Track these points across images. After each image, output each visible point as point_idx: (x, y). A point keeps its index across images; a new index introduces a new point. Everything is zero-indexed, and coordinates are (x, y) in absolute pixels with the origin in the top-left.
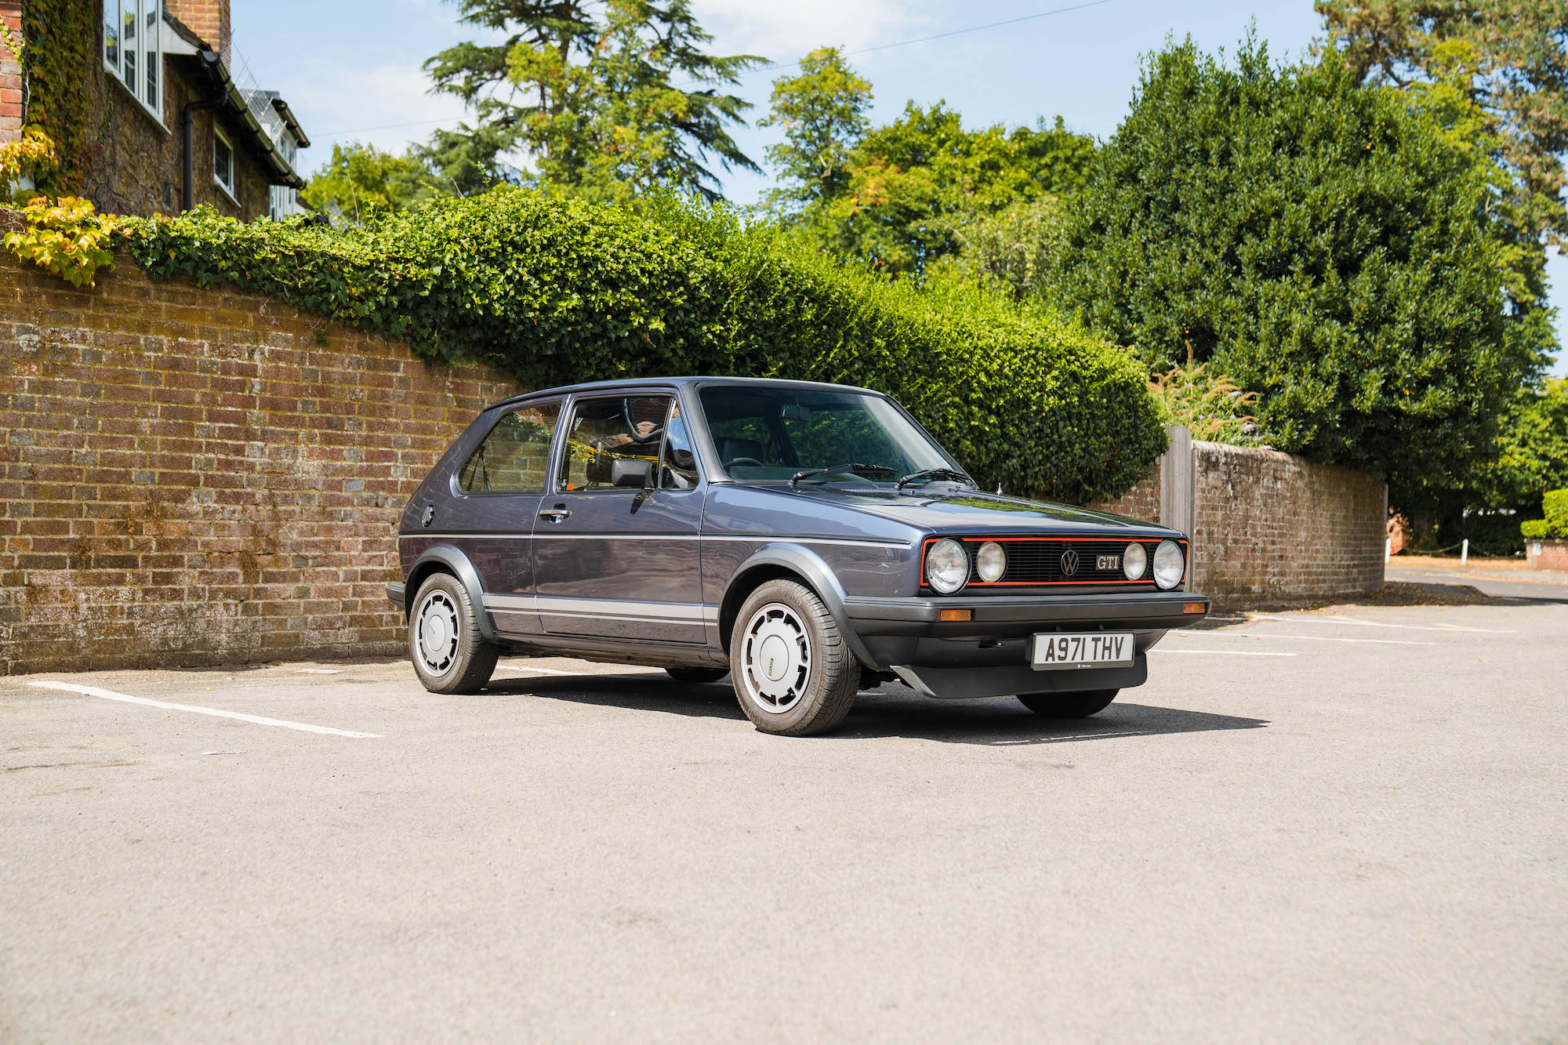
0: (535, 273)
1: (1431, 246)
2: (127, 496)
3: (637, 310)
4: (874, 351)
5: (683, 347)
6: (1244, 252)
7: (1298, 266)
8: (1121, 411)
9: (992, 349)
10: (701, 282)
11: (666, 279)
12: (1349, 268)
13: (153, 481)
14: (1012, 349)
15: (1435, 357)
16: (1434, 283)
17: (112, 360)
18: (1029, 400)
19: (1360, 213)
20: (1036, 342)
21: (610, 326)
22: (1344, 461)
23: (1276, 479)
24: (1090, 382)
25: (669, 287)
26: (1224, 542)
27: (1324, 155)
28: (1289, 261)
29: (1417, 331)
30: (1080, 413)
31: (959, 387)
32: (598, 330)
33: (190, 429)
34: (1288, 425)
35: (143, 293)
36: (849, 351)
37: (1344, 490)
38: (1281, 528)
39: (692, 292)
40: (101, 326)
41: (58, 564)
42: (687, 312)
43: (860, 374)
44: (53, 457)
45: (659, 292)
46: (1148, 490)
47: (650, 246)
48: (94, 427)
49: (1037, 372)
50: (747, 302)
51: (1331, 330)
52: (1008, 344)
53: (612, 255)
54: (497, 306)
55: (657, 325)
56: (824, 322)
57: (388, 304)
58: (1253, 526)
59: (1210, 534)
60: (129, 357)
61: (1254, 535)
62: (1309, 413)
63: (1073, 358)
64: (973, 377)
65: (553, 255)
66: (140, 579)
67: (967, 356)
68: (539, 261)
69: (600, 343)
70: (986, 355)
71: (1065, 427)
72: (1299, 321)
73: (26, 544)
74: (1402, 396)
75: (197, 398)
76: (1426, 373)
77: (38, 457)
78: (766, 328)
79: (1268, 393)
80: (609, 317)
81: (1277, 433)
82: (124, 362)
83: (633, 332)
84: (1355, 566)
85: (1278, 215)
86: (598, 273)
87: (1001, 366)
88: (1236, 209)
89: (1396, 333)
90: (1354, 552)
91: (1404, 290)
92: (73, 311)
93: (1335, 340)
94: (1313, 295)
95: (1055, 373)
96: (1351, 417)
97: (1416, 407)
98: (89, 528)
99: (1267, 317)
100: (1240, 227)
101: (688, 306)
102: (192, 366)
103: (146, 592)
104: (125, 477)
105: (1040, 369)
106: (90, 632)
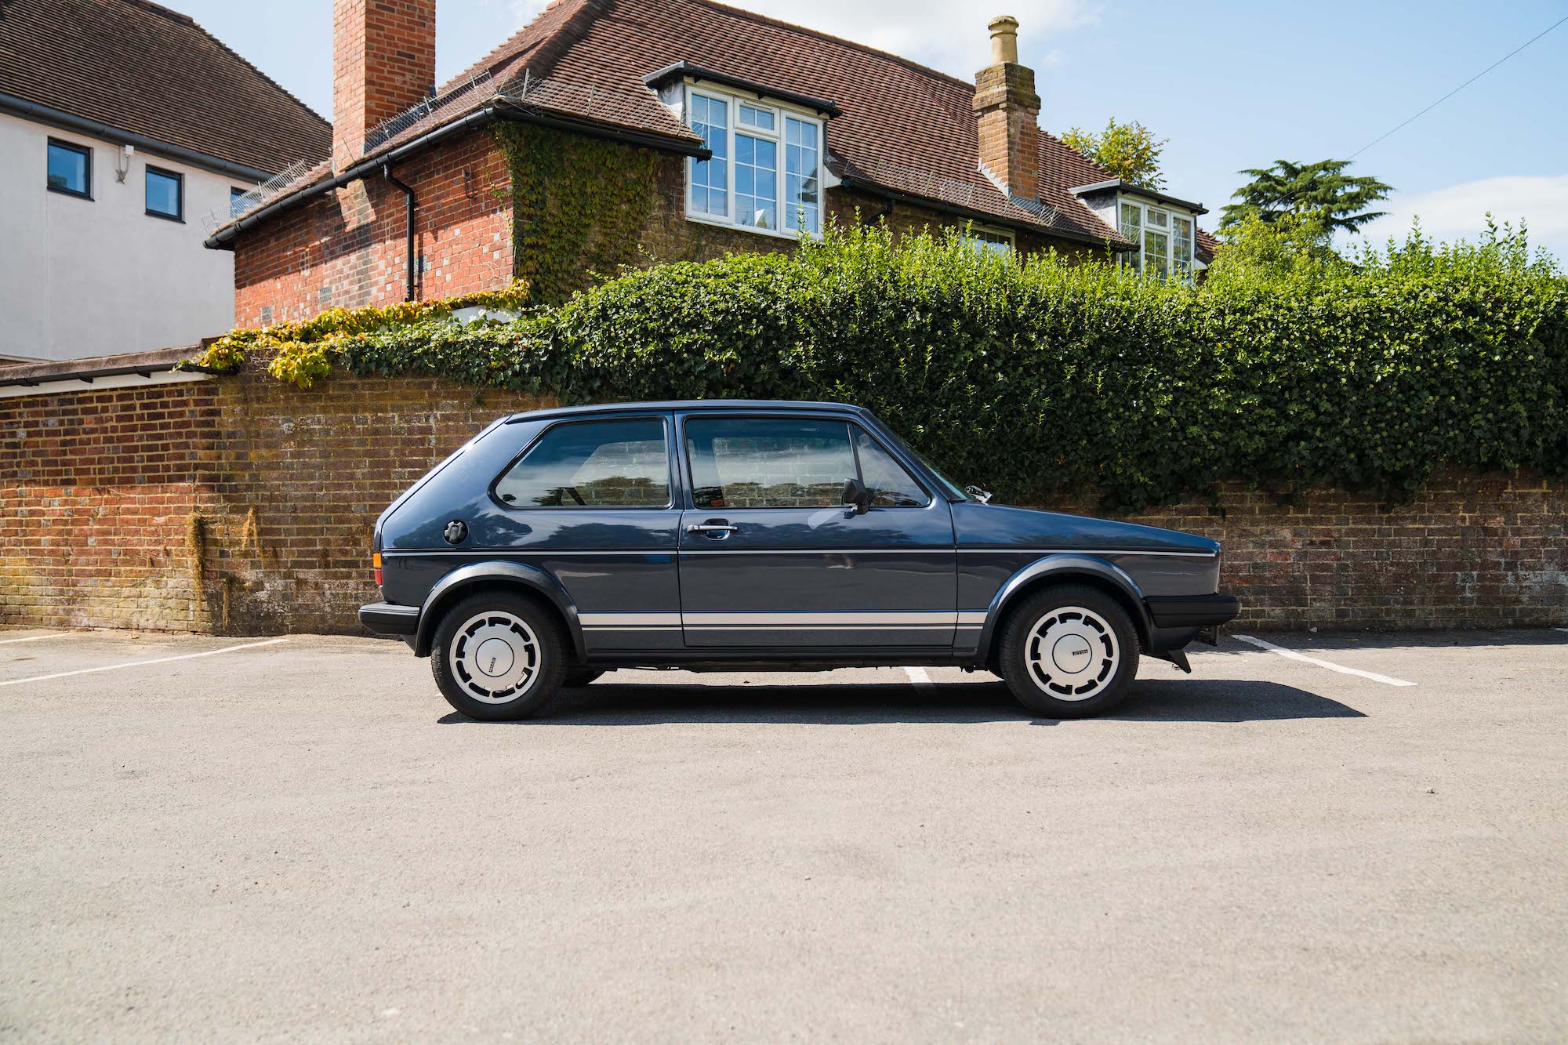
2: (349, 521)
13: (366, 511)
17: (336, 433)
33: (388, 475)
35: (354, 387)
40: (329, 412)
41: (311, 565)
44: (305, 498)
48: (328, 477)
57: (522, 370)
60: (347, 430)
66: (361, 575)
73: (293, 553)
75: (392, 453)
77: (297, 498)
82: (343, 434)
92: (312, 405)
98: (328, 542)
102: (387, 431)
103: (365, 584)
104: (348, 509)
106: (333, 609)
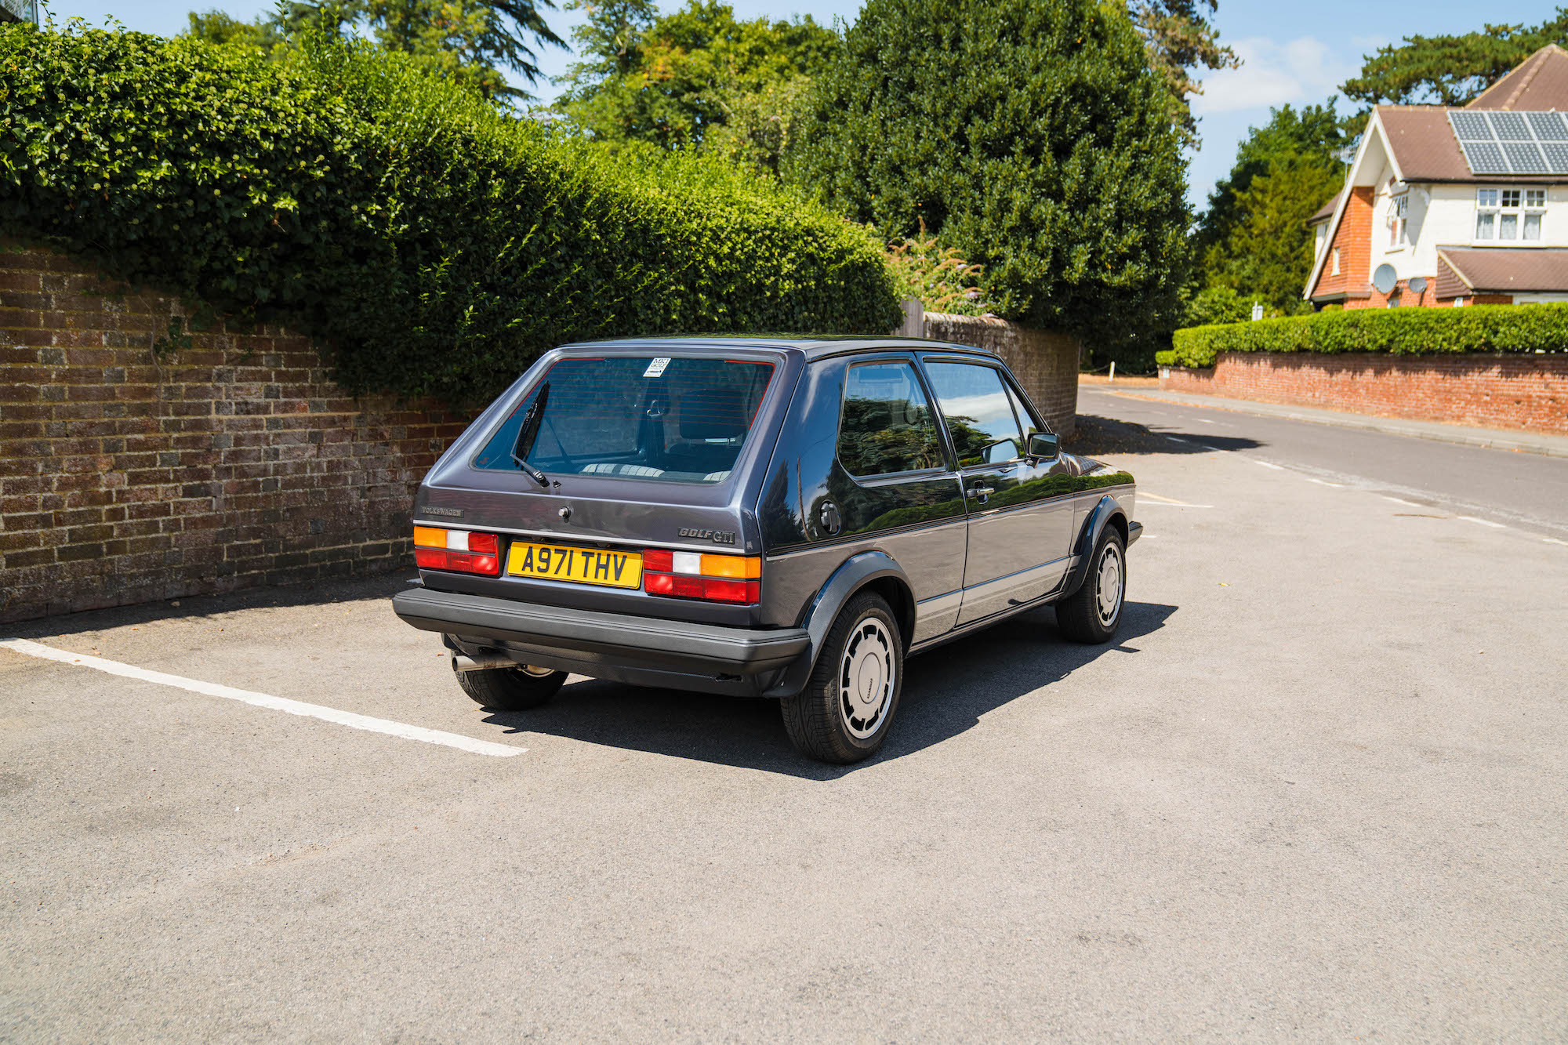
0: (105, 129)
1: (1131, 134)
3: (259, 185)
4: (581, 234)
5: (329, 230)
6: (972, 133)
8: (858, 292)
9: (723, 229)
10: (351, 150)
11: (300, 144)
12: (1062, 151)
14: (746, 230)
15: (1133, 236)
16: (1132, 170)
18: (763, 285)
19: (1073, 101)
20: (772, 221)
21: (220, 204)
22: (1053, 326)
23: (996, 344)
24: (828, 264)
25: (304, 155)
27: (1042, 45)
28: (1012, 142)
29: (1119, 212)
30: (817, 297)
31: (685, 274)
32: (204, 208)
34: (1007, 294)
36: (550, 236)
37: (1049, 350)
39: (338, 163)
42: (331, 188)
43: (565, 261)
45: (290, 161)
47: (280, 102)
49: (772, 255)
50: (411, 175)
51: (1046, 208)
52: (741, 223)
53: (220, 111)
54: (42, 173)
55: (286, 203)
56: (518, 200)
62: (1026, 283)
63: (810, 239)
64: (700, 262)
65: (131, 109)
67: (694, 238)
68: (108, 117)
69: (209, 225)
70: (715, 238)
71: (801, 312)
72: (1019, 199)
74: (1105, 270)
76: (1125, 250)
78: (440, 208)
79: (991, 264)
80: (217, 192)
81: (997, 301)
83: (255, 212)
84: (1056, 416)
85: (1002, 99)
86: (199, 135)
87: (733, 249)
88: (965, 92)
89: (1101, 212)
90: (1056, 404)
91: (1108, 174)
93: (1049, 217)
94: (1032, 175)
95: (792, 255)
96: (1061, 286)
97: (1117, 280)
99: (991, 194)
100: (969, 109)
101: (333, 179)
105: (776, 252)
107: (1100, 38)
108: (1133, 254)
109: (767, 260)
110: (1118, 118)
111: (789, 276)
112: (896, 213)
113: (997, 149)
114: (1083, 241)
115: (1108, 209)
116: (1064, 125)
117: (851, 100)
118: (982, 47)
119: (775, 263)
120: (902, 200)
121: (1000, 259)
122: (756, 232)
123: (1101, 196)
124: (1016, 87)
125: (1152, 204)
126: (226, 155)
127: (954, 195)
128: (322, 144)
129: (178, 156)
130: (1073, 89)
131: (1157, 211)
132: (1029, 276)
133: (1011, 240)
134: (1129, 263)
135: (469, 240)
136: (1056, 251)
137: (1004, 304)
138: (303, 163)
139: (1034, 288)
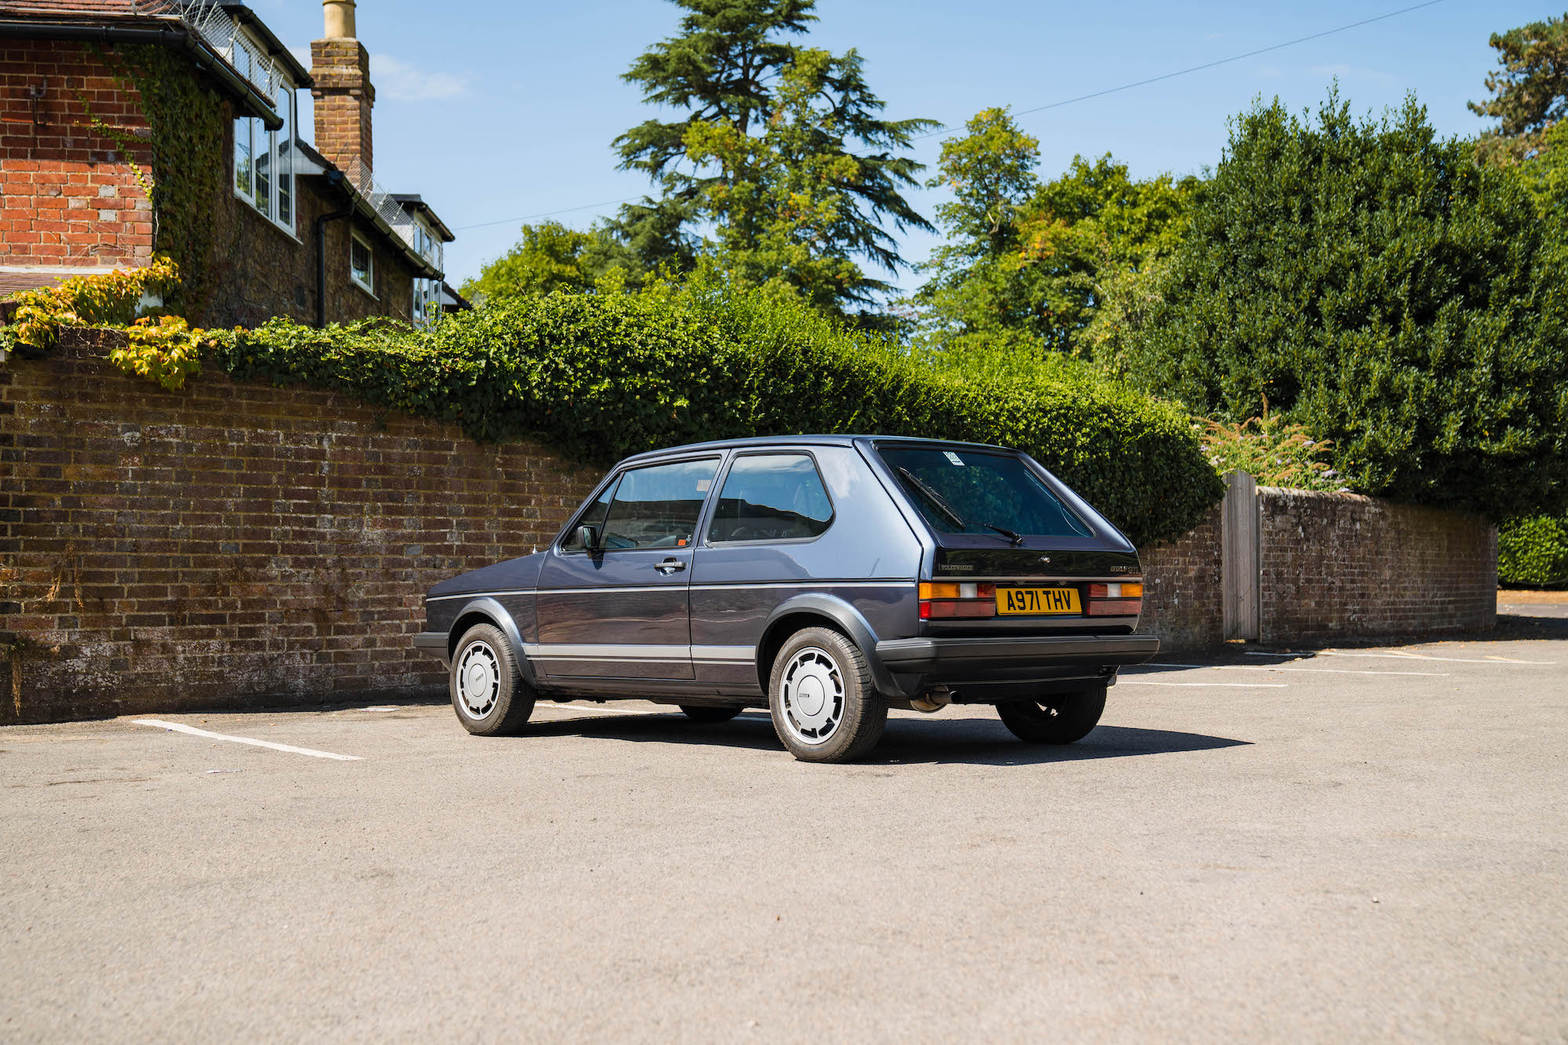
0: (571, 360)
1: (1511, 292)
2: (216, 564)
3: (664, 390)
5: (709, 420)
6: (1325, 305)
7: (1376, 317)
8: (1159, 462)
9: (1018, 409)
10: (724, 363)
11: (691, 361)
12: (1426, 317)
13: (237, 551)
14: (1041, 410)
15: (1514, 399)
16: (1514, 328)
17: (201, 450)
18: (1059, 455)
19: (1438, 263)
20: (1068, 401)
21: (639, 405)
22: (1428, 501)
23: (1354, 521)
24: (1124, 437)
25: (693, 369)
26: (1295, 581)
27: (1402, 208)
28: (1368, 311)
29: (1496, 375)
30: (1113, 466)
32: (628, 408)
33: (267, 506)
34: (1367, 468)
35: (227, 393)
37: (1435, 529)
38: (1361, 567)
39: (716, 372)
40: (192, 422)
41: (158, 622)
42: (710, 390)
44: (153, 533)
45: (684, 373)
46: (1207, 535)
47: (678, 333)
48: (187, 507)
49: (1067, 430)
50: (767, 378)
51: (1409, 377)
52: (1038, 404)
53: (640, 343)
54: (536, 391)
55: (682, 402)
56: (844, 393)
57: (440, 393)
58: (1328, 566)
59: (1279, 574)
60: (216, 447)
61: (1331, 574)
62: (1388, 456)
63: (1105, 415)
65: (586, 345)
66: (228, 633)
67: (993, 418)
68: (573, 352)
69: (631, 420)
72: (1377, 370)
73: (131, 606)
74: (1483, 437)
75: (274, 480)
76: (1505, 415)
77: (140, 533)
78: (786, 401)
79: (1347, 438)
80: (638, 397)
81: (1358, 476)
82: (211, 452)
83: (661, 409)
84: (1450, 602)
85: (1357, 267)
86: (627, 359)
87: (1028, 426)
88: (1316, 264)
89: (1474, 377)
90: (1450, 588)
91: (1483, 335)
92: (169, 411)
93: (1412, 386)
94: (1391, 343)
95: (1087, 430)
96: (1433, 458)
97: (1496, 447)
98: (184, 591)
99: (1347, 366)
100: (1320, 281)
101: (712, 384)
102: (269, 452)
103: (233, 644)
104: (214, 548)
105: (1071, 427)
106: (186, 678)
107: (1471, 193)
108: (1517, 419)
109: (1062, 434)
110: (1494, 276)
111: (1083, 447)
112: (1245, 392)
113: (1352, 319)
114: (1455, 409)
115: (1483, 372)
116: (1427, 288)
117: (1198, 281)
118: (1334, 217)
119: (1070, 436)
120: (1250, 379)
121: (1360, 431)
122: (1051, 411)
123: (1474, 360)
124: (1370, 255)
125: (1535, 364)
126: (644, 373)
127: (1306, 370)
128: (706, 360)
129: (614, 374)
130: (1437, 251)
131: (1547, 372)
132: (1390, 447)
133: (1369, 411)
134: (1510, 429)
135: (808, 424)
136: (1422, 422)
137: (1365, 478)
138: (693, 374)
139: (1401, 460)
